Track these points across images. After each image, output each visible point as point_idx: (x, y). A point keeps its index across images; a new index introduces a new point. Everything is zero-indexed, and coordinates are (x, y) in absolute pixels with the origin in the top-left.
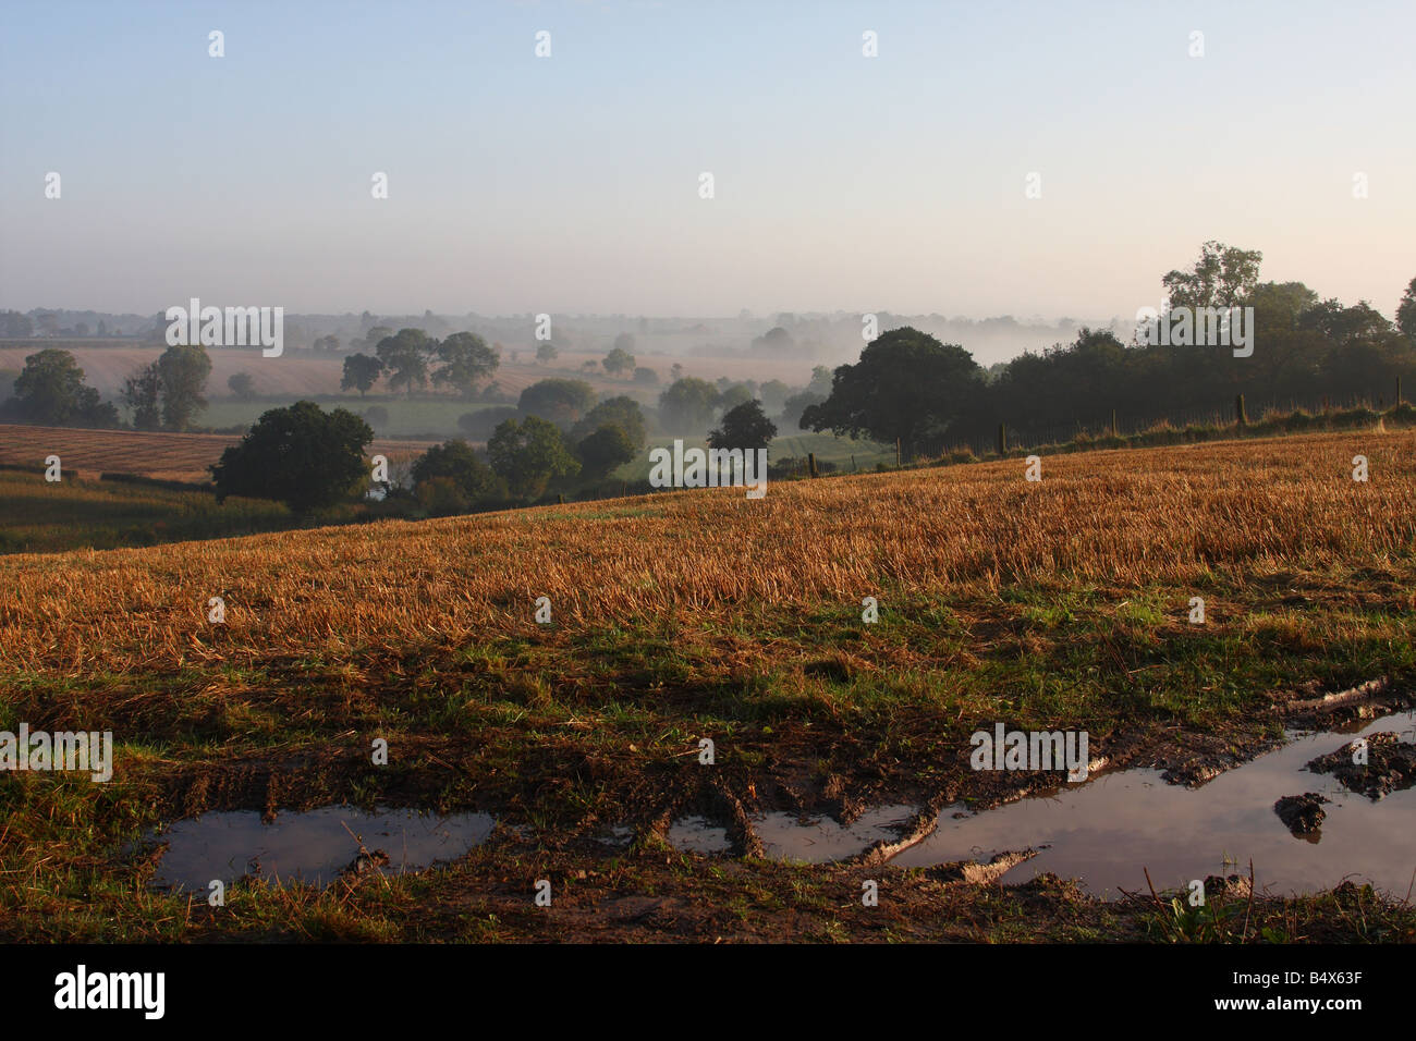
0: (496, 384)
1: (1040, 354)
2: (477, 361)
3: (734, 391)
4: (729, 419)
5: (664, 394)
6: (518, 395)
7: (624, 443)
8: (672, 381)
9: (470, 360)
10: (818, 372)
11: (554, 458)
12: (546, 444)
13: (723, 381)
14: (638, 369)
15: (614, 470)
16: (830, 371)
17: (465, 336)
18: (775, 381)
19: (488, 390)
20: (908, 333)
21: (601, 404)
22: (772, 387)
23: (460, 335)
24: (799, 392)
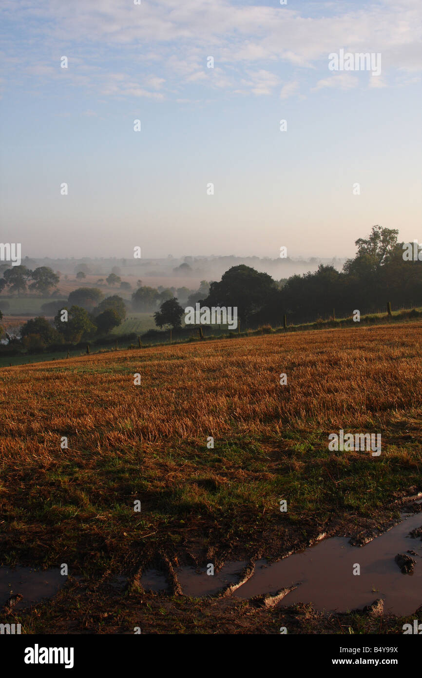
0: (58, 290)
1: (302, 276)
2: (49, 280)
3: (165, 293)
4: (164, 306)
5: (134, 293)
6: (68, 295)
7: (116, 317)
8: (137, 288)
9: (47, 279)
10: (203, 283)
11: (85, 324)
12: (81, 318)
13: (160, 287)
14: (122, 283)
15: (112, 329)
16: (208, 282)
17: (44, 268)
18: (183, 287)
19: (55, 293)
20: (242, 267)
21: (105, 299)
22: (182, 290)
23: (42, 268)
24: (195, 293)
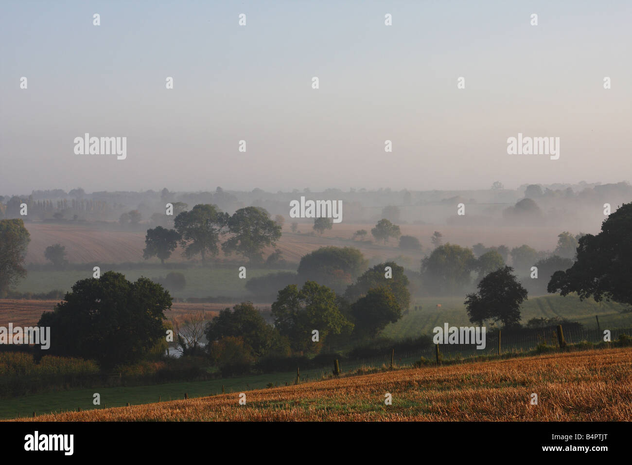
0: (279, 252)
2: (262, 232)
3: (489, 256)
4: (486, 284)
5: (426, 259)
6: (298, 262)
7: (391, 304)
8: (433, 247)
9: (256, 231)
10: (564, 237)
11: (330, 319)
12: (323, 306)
13: (479, 247)
14: (403, 238)
15: (383, 328)
16: (574, 237)
17: (250, 210)
18: (524, 246)
19: (272, 257)
21: (371, 270)
22: (523, 253)
23: (247, 209)
24: (547, 257)
